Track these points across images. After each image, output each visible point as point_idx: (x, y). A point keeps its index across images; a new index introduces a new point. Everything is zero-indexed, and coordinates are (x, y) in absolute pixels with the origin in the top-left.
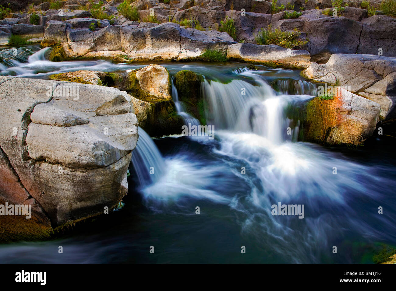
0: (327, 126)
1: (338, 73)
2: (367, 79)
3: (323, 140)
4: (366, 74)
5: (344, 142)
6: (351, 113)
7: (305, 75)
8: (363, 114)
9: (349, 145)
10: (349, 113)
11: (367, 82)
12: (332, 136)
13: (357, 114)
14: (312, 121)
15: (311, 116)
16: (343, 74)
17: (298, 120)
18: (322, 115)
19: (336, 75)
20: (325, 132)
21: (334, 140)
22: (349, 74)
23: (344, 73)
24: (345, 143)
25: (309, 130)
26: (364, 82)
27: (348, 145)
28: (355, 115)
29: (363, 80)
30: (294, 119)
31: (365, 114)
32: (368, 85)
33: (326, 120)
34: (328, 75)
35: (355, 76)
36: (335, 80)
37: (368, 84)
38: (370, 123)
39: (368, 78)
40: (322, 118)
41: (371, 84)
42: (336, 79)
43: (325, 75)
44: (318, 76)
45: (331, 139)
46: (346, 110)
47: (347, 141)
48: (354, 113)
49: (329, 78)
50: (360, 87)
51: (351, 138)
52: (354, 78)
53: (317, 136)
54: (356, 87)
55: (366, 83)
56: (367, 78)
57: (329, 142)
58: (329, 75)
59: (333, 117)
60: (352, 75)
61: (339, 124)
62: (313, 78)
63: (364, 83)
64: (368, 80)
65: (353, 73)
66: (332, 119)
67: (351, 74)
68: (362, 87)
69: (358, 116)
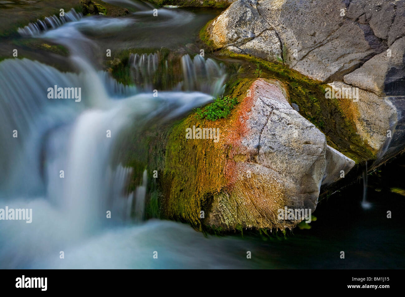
0: (203, 190)
1: (289, 30)
2: (351, 49)
3: (196, 221)
4: (350, 36)
5: (250, 226)
6: (257, 158)
7: (209, 36)
8: (282, 162)
9: (265, 232)
10: (254, 158)
11: (350, 55)
12: (220, 212)
13: (270, 161)
14: (174, 173)
15: (174, 160)
16: (299, 34)
17: (143, 171)
18: (197, 159)
19: (283, 36)
20: (199, 203)
21: (224, 220)
22: (312, 32)
23: (301, 30)
24: (254, 228)
25: (171, 196)
26: (343, 56)
27: (262, 231)
28: (266, 164)
29: (340, 51)
30: (135, 169)
31: (287, 163)
32: (353, 64)
33: (203, 174)
34: (263, 35)
35: (324, 39)
36: (279, 49)
37: (351, 61)
38: (301, 185)
39: (353, 48)
40: (196, 167)
41: (357, 62)
42: (281, 46)
43: (257, 34)
44: (239, 37)
45: (217, 218)
46: (245, 152)
47: (258, 223)
48: (265, 160)
49: (263, 45)
50: (334, 69)
51: (263, 217)
52: (322, 45)
53: (185, 212)
54: (325, 69)
55: (348, 58)
56: (351, 47)
57: (213, 225)
58: (266, 34)
59: (219, 167)
60: (318, 36)
61: (230, 186)
62: (224, 43)
63: (342, 60)
64: (353, 51)
65: (321, 32)
66: (216, 171)
67: (317, 34)
68: (337, 69)
69: (274, 167)
